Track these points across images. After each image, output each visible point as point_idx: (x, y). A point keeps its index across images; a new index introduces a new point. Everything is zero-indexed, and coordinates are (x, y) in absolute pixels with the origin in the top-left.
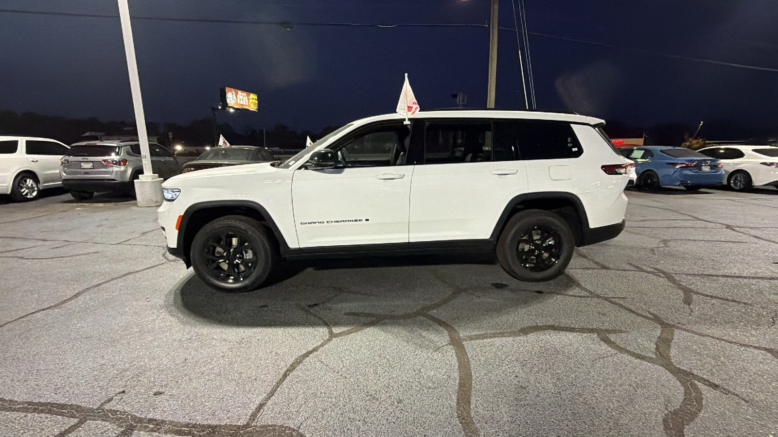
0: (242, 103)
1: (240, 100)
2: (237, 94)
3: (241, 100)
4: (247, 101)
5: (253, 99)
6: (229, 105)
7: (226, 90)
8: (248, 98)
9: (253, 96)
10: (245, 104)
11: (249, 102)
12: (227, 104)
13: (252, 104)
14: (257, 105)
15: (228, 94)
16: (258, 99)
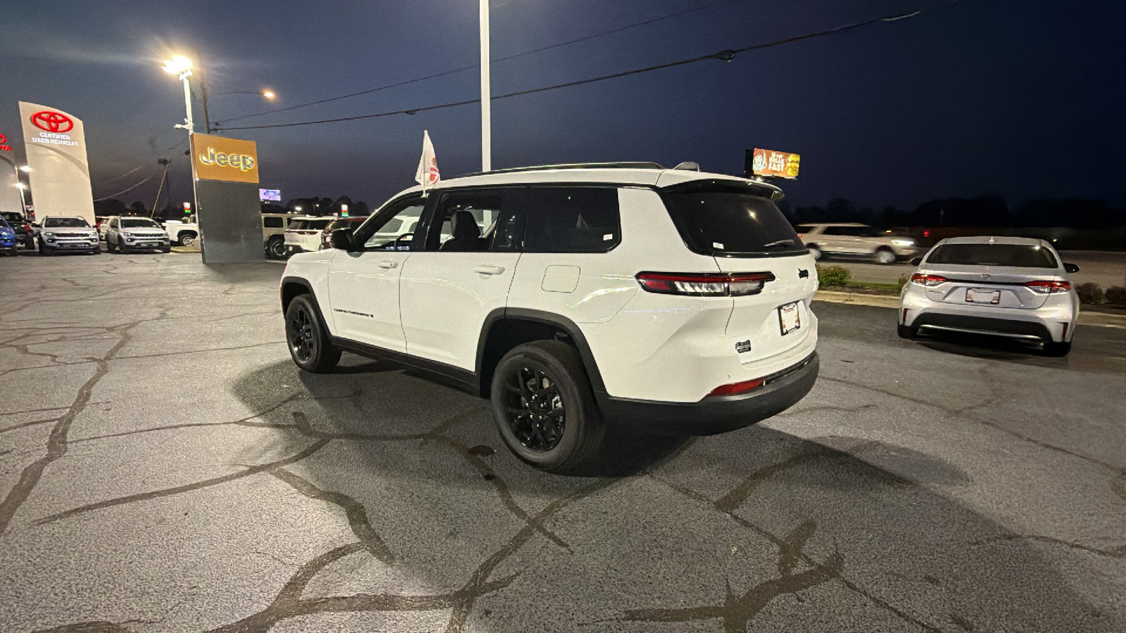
0: (774, 168)
1: (772, 166)
2: (768, 156)
3: (774, 165)
4: (783, 166)
5: (792, 162)
6: (755, 173)
7: (755, 153)
8: (784, 162)
9: (794, 158)
10: (779, 170)
11: (785, 166)
12: (753, 172)
13: (790, 169)
14: (798, 170)
15: (755, 158)
16: (801, 163)
